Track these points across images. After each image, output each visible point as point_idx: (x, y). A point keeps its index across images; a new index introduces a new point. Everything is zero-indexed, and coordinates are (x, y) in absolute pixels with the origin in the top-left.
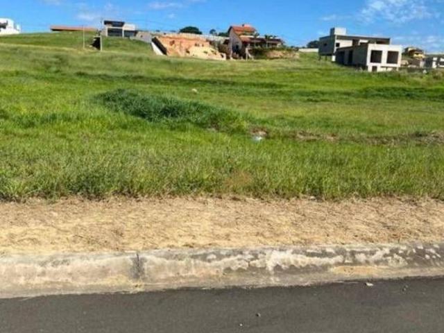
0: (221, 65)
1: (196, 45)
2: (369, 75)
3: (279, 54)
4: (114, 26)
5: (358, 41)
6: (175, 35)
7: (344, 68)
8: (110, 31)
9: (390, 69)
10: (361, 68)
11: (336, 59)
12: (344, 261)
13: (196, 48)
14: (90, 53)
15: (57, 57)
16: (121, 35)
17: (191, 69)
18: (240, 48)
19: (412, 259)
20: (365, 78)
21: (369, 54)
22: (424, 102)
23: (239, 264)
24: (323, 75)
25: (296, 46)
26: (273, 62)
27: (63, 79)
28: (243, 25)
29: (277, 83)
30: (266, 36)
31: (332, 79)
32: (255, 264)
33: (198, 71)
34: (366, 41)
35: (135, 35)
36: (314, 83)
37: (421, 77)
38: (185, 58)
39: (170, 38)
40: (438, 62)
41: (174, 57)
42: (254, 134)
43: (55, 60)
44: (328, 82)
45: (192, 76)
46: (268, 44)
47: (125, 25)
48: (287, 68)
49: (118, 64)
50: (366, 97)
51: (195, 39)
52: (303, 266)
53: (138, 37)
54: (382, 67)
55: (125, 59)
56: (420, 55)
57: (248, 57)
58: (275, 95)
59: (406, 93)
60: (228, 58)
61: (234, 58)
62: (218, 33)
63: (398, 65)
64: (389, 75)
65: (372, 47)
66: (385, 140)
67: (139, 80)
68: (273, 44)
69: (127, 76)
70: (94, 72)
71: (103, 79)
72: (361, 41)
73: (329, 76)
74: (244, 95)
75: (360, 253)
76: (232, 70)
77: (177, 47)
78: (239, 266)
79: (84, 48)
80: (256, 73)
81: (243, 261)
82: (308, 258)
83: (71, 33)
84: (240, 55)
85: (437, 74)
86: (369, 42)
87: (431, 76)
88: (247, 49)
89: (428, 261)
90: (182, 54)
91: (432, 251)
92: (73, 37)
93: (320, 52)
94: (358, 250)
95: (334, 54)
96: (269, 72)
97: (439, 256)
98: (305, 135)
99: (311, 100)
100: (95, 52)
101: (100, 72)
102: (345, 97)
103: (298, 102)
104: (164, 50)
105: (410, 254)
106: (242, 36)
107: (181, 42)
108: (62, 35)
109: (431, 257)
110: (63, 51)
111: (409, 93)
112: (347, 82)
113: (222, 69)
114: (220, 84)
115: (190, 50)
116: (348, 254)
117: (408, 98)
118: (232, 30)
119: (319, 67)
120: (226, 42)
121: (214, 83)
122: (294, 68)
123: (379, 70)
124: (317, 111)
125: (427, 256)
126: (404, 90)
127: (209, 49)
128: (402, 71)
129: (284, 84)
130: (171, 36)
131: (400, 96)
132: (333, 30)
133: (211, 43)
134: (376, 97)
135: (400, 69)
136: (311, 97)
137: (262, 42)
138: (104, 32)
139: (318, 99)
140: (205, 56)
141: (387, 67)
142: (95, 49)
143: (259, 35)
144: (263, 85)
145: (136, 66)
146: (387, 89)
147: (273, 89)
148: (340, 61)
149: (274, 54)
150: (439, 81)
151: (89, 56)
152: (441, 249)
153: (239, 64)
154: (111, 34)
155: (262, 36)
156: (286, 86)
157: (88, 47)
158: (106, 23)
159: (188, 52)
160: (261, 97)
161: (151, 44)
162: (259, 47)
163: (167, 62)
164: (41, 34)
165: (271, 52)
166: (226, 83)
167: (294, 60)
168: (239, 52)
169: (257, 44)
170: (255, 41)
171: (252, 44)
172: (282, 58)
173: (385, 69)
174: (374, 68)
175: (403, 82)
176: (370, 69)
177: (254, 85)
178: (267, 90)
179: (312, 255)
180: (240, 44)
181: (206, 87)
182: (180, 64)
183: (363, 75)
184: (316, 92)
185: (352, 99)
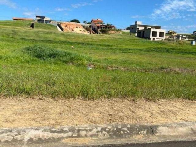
0: (87, 36)
1: (77, 27)
2: (151, 42)
3: (113, 32)
4: (40, 18)
5: (147, 27)
6: (68, 23)
7: (140, 39)
8: (38, 20)
9: (160, 40)
10: (148, 39)
11: (137, 35)
12: (72, 135)
13: (77, 28)
14: (29, 30)
15: (13, 31)
16: (44, 22)
17: (73, 38)
18: (96, 29)
19: (113, 134)
20: (149, 43)
21: (151, 33)
22: (174, 54)
23: (7, 138)
24: (131, 41)
25: (120, 29)
26: (110, 36)
27: (14, 41)
28: (98, 19)
29: (111, 45)
30: (107, 24)
31: (135, 43)
32: (17, 138)
33: (76, 39)
34: (150, 27)
35: (50, 23)
36: (127, 45)
37: (174, 43)
38: (72, 33)
39: (66, 24)
40: (182, 37)
41: (66, 32)
42: (89, 66)
43: (12, 32)
44: (132, 44)
45: (74, 41)
46: (109, 28)
47: (45, 18)
48: (116, 38)
49: (41, 35)
50: (148, 51)
51: (76, 25)
52: (47, 138)
53: (51, 23)
54: (157, 39)
55: (44, 33)
56: (175, 34)
57: (99, 33)
58: (109, 50)
59: (167, 50)
60: (90, 33)
61: (93, 33)
62: (87, 23)
63: (164, 38)
64: (159, 42)
65: (152, 30)
66: (147, 70)
67: (49, 42)
68: (110, 28)
69: (44, 40)
70: (29, 38)
71: (33, 41)
72: (148, 27)
73: (134, 42)
74: (95, 50)
75: (83, 130)
76: (91, 39)
77: (68, 28)
78: (7, 139)
79: (26, 28)
80: (102, 40)
81: (10, 136)
82: (51, 134)
83: (21, 21)
84: (96, 32)
85: (180, 42)
86: (152, 28)
87: (178, 43)
88: (99, 30)
89: (122, 135)
90: (70, 31)
91: (126, 129)
92: (22, 23)
93: (130, 32)
94: (82, 129)
95: (136, 33)
96: (107, 40)
97: (129, 132)
98: (112, 68)
99: (124, 52)
100: (31, 29)
101: (32, 38)
102: (139, 51)
103: (118, 53)
104: (62, 29)
105: (112, 131)
106: (97, 24)
107: (70, 26)
108: (17, 22)
109: (124, 132)
110: (17, 28)
111: (168, 50)
112: (141, 45)
113: (87, 38)
114: (86, 44)
115: (74, 29)
116: (76, 131)
117: (167, 52)
118: (93, 21)
119: (130, 38)
120: (90, 27)
121: (83, 44)
122: (119, 39)
123: (156, 40)
124: (125, 57)
125: (122, 132)
126: (166, 49)
127: (82, 29)
128: (165, 41)
129: (114, 45)
130: (66, 23)
131: (164, 51)
132: (136, 22)
133: (83, 27)
134: (153, 51)
135: (165, 40)
136: (124, 51)
137: (106, 27)
138: (36, 21)
139: (127, 52)
140: (80, 32)
141: (159, 39)
142: (31, 28)
143: (104, 24)
144: (104, 45)
145: (49, 36)
146: (158, 48)
147: (108, 47)
148: (139, 36)
149: (111, 32)
150: (180, 45)
151: (28, 31)
152: (131, 128)
153: (95, 36)
154: (39, 21)
155: (106, 24)
156: (115, 46)
157: (28, 27)
158: (37, 17)
159: (73, 30)
160: (102, 50)
161: (56, 26)
162: (104, 29)
163: (63, 34)
164: (8, 21)
165: (109, 31)
166: (88, 44)
167: (119, 35)
168: (95, 31)
169: (103, 28)
170: (102, 26)
171: (101, 28)
172: (114, 34)
173: (158, 40)
174: (154, 39)
175: (166, 45)
176: (152, 40)
177: (101, 45)
178: (106, 47)
179: (54, 132)
180: (96, 28)
181: (79, 46)
182: (69, 35)
183: (148, 42)
184: (127, 49)
185: (142, 52)
